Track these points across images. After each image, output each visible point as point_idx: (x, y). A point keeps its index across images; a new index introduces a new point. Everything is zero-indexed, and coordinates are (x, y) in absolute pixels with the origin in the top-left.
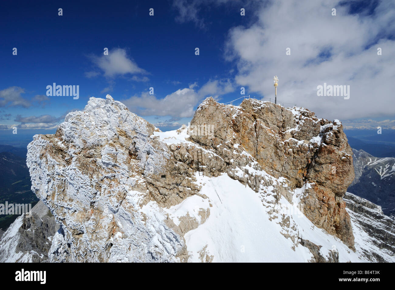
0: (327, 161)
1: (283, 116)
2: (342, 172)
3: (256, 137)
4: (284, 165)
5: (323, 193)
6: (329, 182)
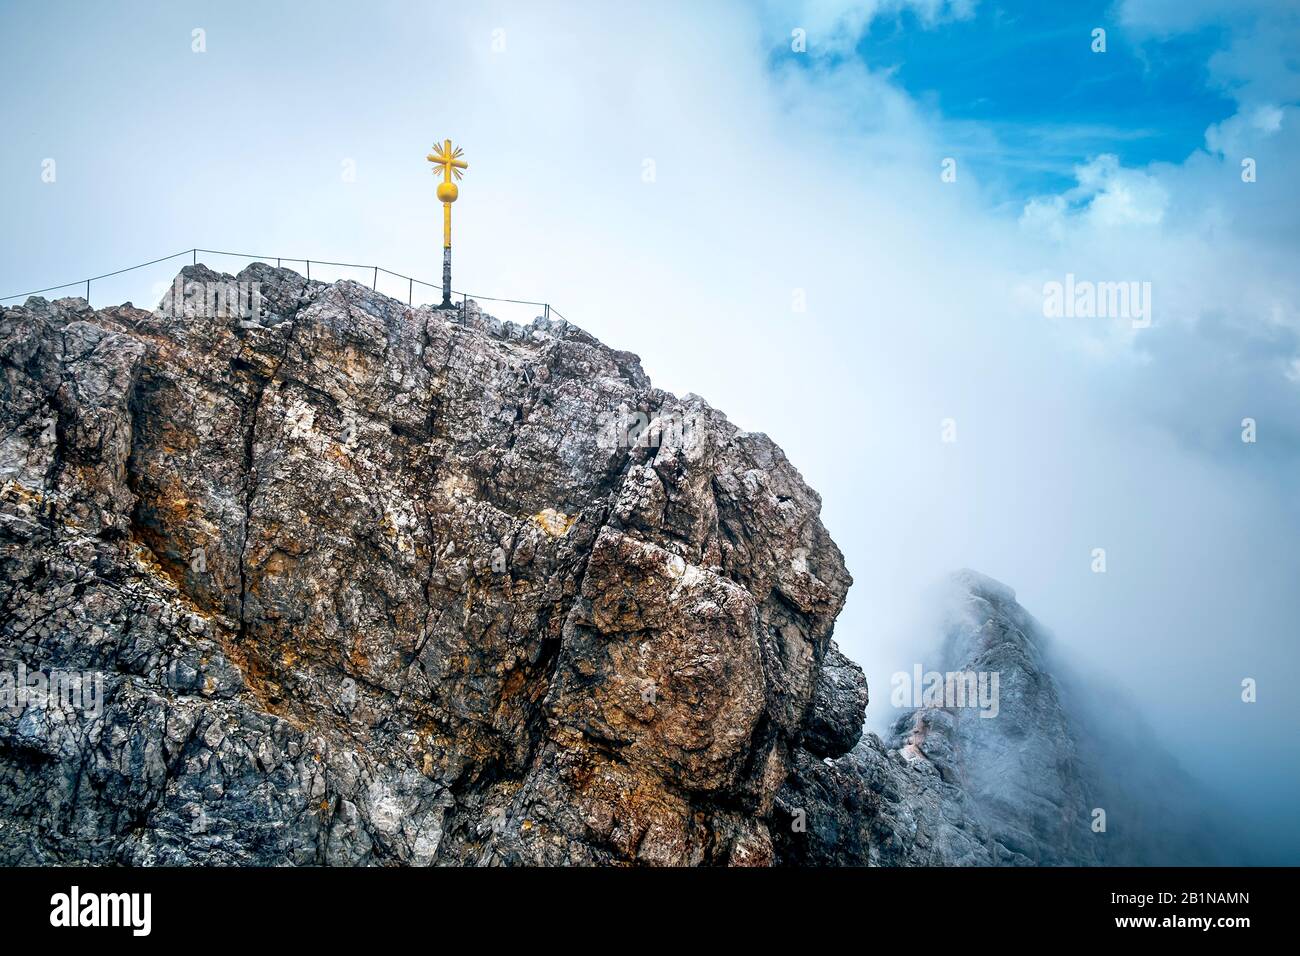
0: (629, 620)
1: (430, 369)
2: (696, 679)
3: (245, 489)
4: (420, 649)
5: (615, 802)
6: (642, 739)
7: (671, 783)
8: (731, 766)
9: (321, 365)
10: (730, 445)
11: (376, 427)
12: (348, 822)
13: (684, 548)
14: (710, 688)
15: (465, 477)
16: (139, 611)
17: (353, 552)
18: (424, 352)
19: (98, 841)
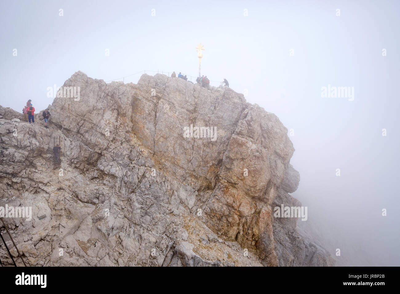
0: (238, 156)
1: (195, 97)
2: (254, 171)
3: (155, 123)
4: (191, 160)
5: (234, 197)
6: (240, 183)
7: (247, 194)
8: (261, 191)
9: (171, 96)
10: (265, 116)
11: (183, 110)
12: (175, 196)
13: (252, 140)
14: (257, 173)
15: (202, 122)
16: (133, 148)
17: (177, 138)
18: (193, 93)
19: (125, 194)
